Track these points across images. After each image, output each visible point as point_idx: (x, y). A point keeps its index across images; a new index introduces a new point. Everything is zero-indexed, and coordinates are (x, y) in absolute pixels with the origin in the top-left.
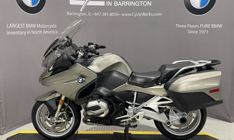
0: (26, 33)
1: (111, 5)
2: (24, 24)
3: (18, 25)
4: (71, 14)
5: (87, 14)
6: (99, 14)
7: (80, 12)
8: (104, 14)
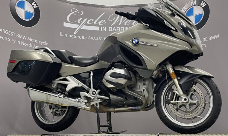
0: (16, 42)
1: (105, 30)
2: (14, 33)
3: (8, 32)
4: (64, 35)
5: (81, 37)
6: (93, 38)
7: (74, 34)
8: (98, 38)
